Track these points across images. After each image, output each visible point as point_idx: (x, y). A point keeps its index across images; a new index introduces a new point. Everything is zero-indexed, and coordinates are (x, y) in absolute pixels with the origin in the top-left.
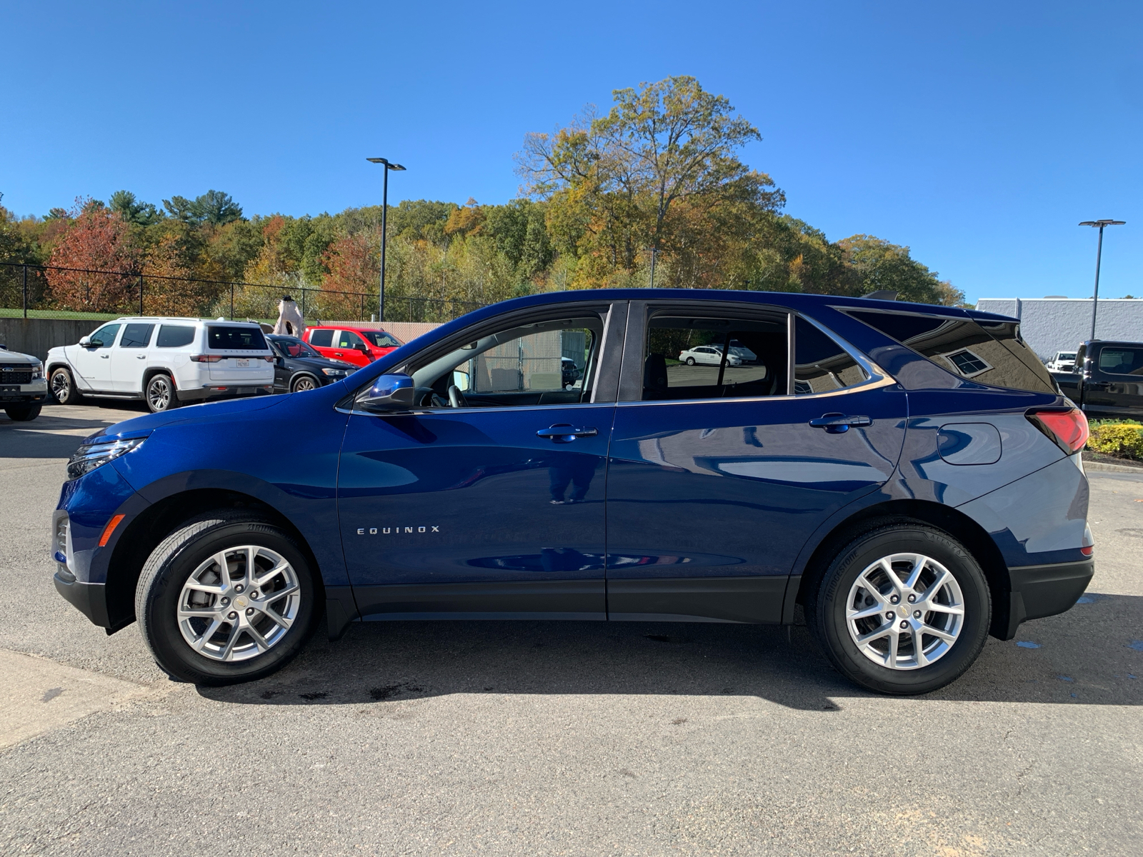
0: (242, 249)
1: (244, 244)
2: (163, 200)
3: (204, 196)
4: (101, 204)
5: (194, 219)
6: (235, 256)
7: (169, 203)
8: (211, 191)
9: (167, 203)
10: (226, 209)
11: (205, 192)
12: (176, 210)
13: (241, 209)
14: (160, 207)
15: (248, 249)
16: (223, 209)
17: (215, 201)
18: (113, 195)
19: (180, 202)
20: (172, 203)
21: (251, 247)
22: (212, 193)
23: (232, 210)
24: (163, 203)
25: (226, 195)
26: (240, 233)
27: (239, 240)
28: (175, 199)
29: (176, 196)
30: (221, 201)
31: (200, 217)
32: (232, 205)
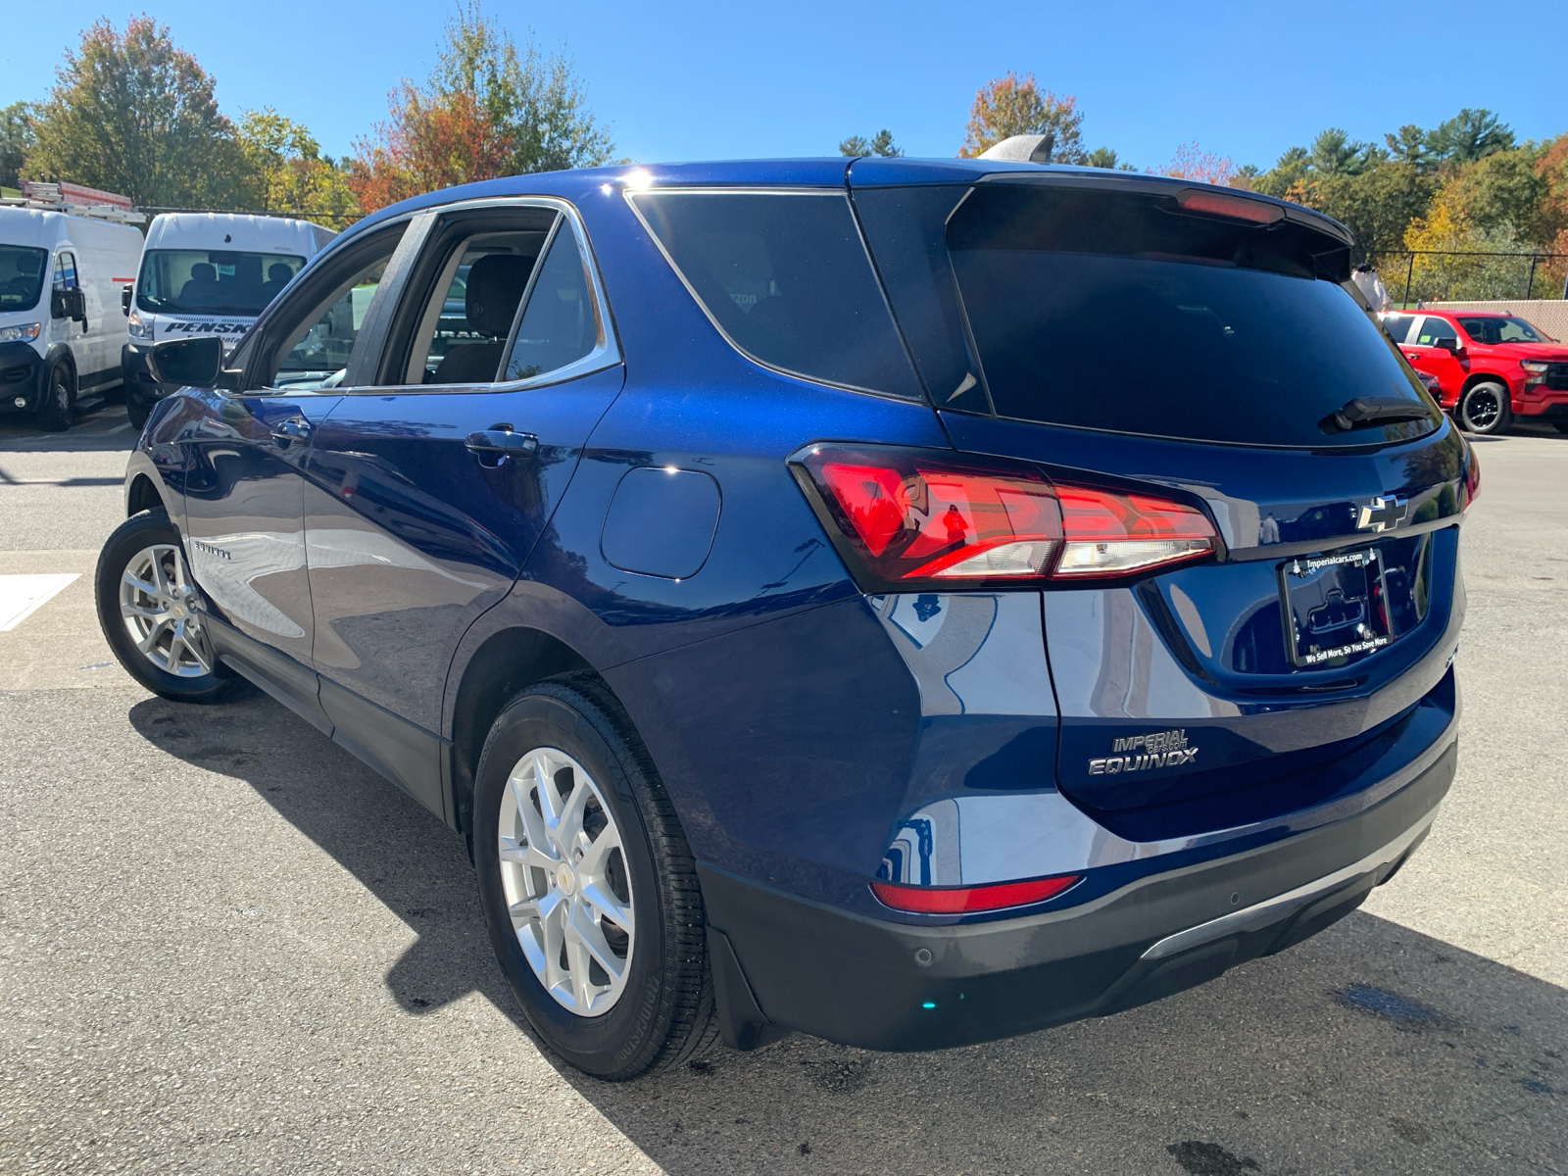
0: (1496, 196)
1: (1500, 188)
2: (1386, 135)
3: (1453, 121)
4: (1303, 152)
5: (1432, 156)
6: (1481, 209)
7: (1394, 138)
8: (1464, 111)
9: (1392, 139)
10: (1486, 137)
11: (1455, 114)
12: (1402, 147)
13: (1511, 133)
14: (1383, 145)
15: (1506, 195)
16: (1481, 136)
17: (1470, 124)
18: (1318, 137)
19: (1411, 135)
20: (1398, 138)
21: (1511, 191)
22: (1466, 116)
23: (1496, 135)
24: (1385, 139)
25: (1489, 113)
26: (1497, 172)
27: (1492, 183)
28: (1405, 130)
29: (1406, 126)
30: (1480, 123)
31: (1442, 153)
32: (1497, 127)
